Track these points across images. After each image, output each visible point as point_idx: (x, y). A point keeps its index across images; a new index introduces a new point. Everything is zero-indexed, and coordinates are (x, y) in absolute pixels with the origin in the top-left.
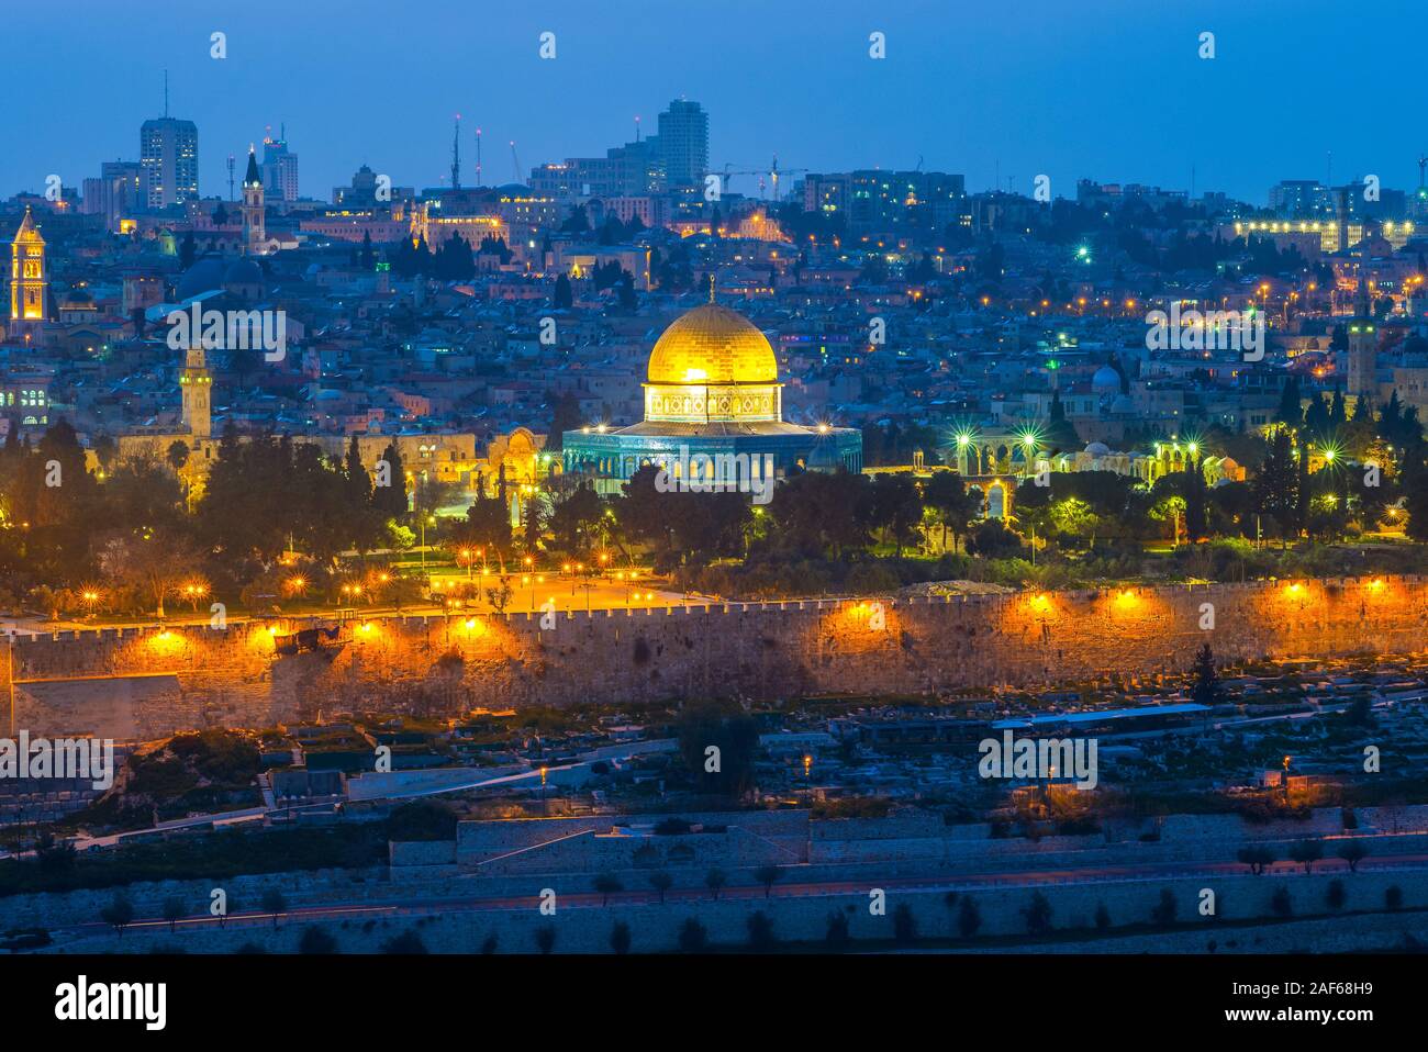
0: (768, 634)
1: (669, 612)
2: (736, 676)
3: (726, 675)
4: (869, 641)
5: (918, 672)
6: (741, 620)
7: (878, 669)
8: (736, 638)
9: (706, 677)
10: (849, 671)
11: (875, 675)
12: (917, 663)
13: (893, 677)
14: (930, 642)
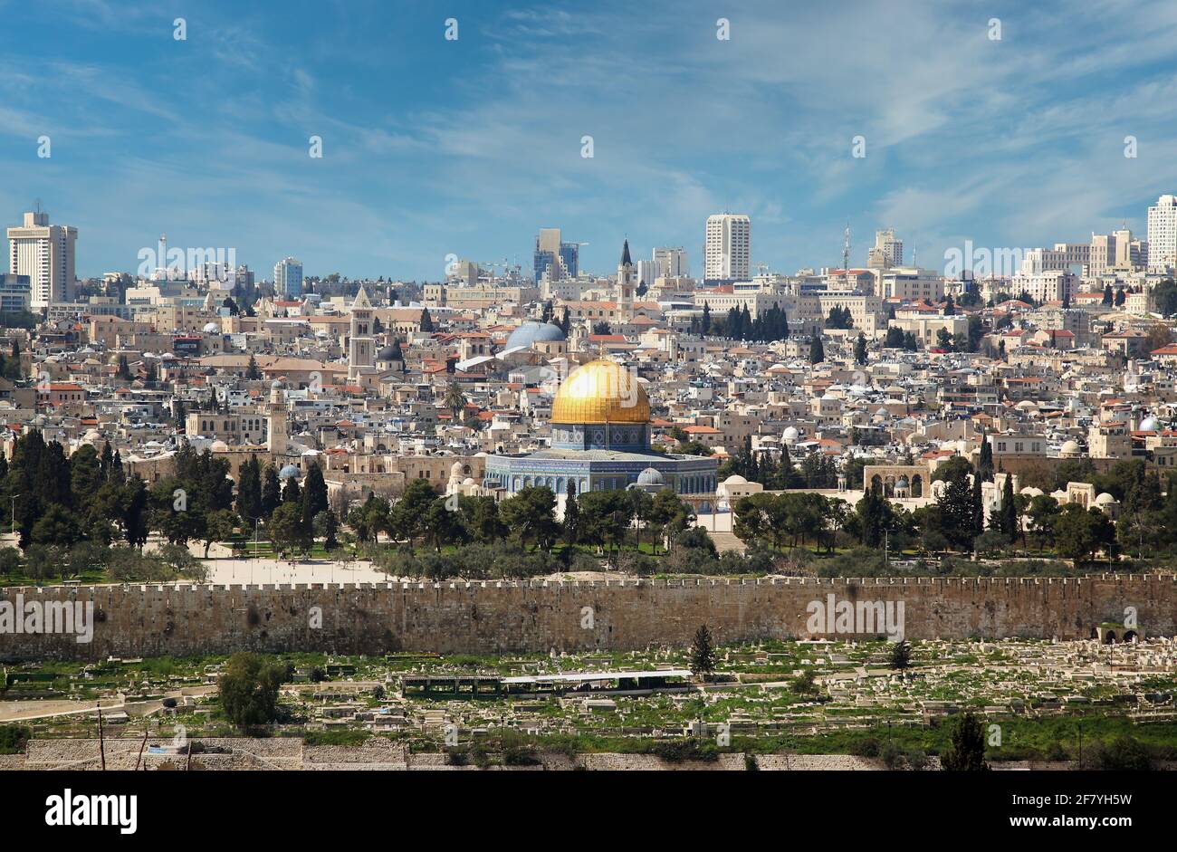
0: (361, 606)
1: (277, 588)
2: (333, 638)
3: (325, 636)
4: (446, 614)
5: (488, 639)
6: (337, 596)
7: (454, 636)
8: (333, 609)
9: (308, 637)
10: (429, 637)
11: (451, 640)
12: (487, 632)
13: (466, 642)
14: (498, 616)
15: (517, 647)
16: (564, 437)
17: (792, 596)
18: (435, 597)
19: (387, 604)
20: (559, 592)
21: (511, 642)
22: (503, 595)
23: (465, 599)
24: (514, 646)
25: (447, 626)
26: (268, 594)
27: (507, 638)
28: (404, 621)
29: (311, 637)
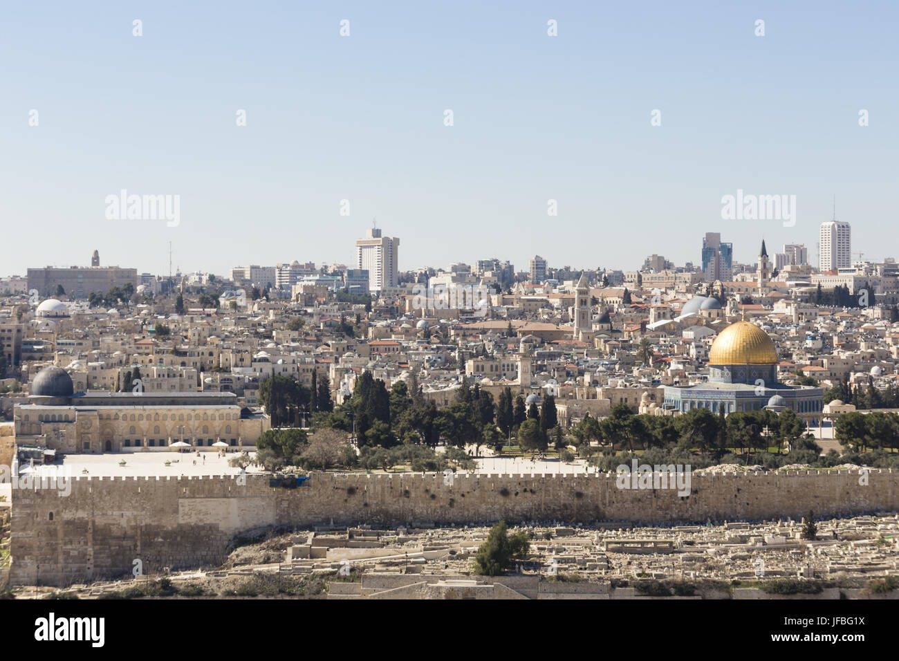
0: (578, 489)
1: (522, 476)
2: (560, 510)
3: (554, 509)
6: (562, 483)
7: (641, 509)
8: (559, 491)
9: (543, 510)
10: (624, 510)
11: (639, 512)
12: (663, 507)
13: (649, 514)
14: (671, 496)
15: (684, 517)
16: (718, 374)
19: (595, 488)
20: (712, 480)
21: (680, 514)
24: (682, 517)
25: (636, 503)
26: (516, 480)
27: (677, 511)
28: (607, 499)
29: (545, 509)
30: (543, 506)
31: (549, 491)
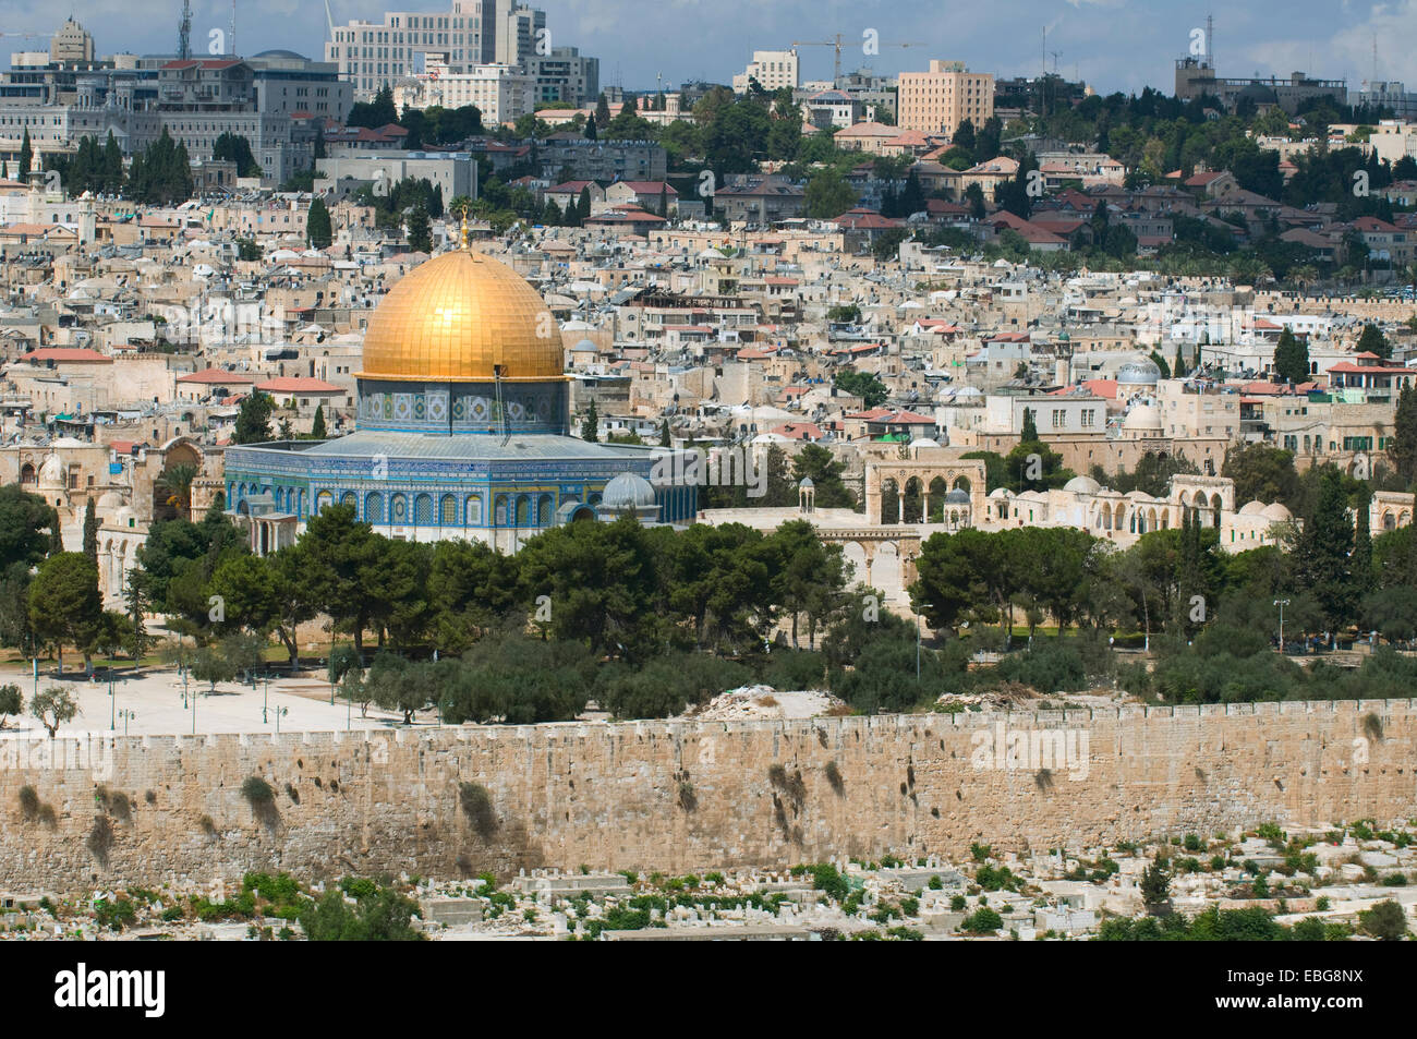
1: (306, 739)
2: (413, 842)
3: (398, 840)
4: (629, 790)
5: (707, 839)
6: (422, 754)
7: (642, 834)
8: (414, 782)
9: (365, 842)
10: (596, 836)
11: (638, 842)
12: (705, 826)
13: (667, 846)
14: (726, 793)
15: (763, 855)
16: (403, 408)
17: (1263, 738)
18: (608, 756)
19: (516, 770)
20: (839, 741)
21: (752, 844)
22: (735, 750)
23: (665, 758)
24: (757, 853)
25: (629, 815)
26: (289, 753)
27: (742, 837)
28: (550, 804)
29: (372, 842)
30: (366, 833)
31: (383, 784)
